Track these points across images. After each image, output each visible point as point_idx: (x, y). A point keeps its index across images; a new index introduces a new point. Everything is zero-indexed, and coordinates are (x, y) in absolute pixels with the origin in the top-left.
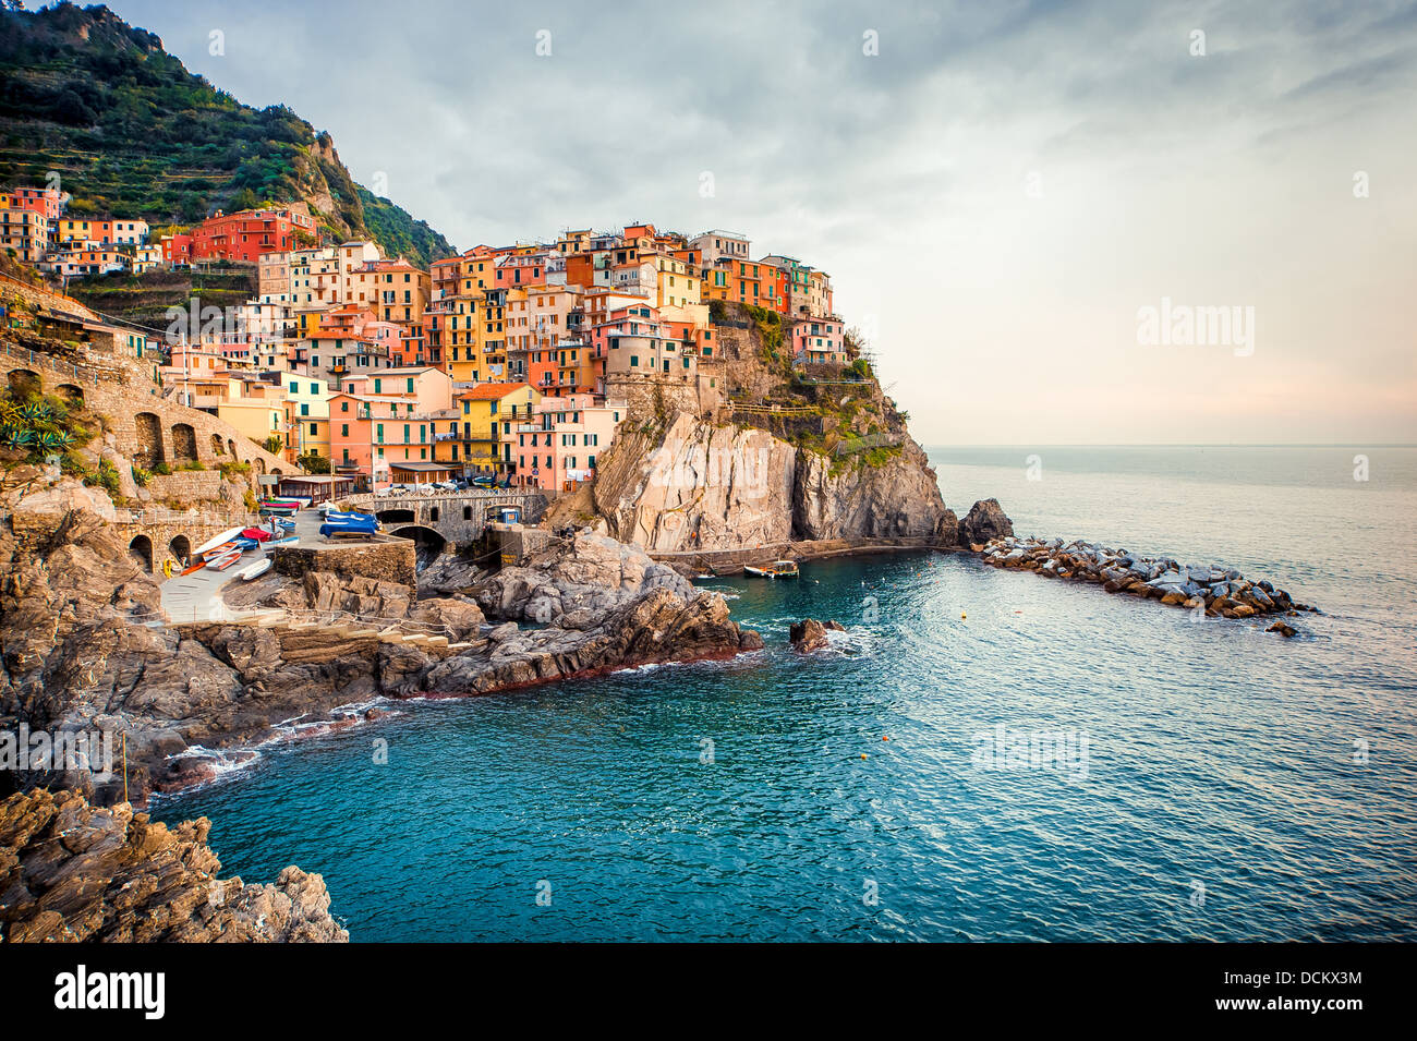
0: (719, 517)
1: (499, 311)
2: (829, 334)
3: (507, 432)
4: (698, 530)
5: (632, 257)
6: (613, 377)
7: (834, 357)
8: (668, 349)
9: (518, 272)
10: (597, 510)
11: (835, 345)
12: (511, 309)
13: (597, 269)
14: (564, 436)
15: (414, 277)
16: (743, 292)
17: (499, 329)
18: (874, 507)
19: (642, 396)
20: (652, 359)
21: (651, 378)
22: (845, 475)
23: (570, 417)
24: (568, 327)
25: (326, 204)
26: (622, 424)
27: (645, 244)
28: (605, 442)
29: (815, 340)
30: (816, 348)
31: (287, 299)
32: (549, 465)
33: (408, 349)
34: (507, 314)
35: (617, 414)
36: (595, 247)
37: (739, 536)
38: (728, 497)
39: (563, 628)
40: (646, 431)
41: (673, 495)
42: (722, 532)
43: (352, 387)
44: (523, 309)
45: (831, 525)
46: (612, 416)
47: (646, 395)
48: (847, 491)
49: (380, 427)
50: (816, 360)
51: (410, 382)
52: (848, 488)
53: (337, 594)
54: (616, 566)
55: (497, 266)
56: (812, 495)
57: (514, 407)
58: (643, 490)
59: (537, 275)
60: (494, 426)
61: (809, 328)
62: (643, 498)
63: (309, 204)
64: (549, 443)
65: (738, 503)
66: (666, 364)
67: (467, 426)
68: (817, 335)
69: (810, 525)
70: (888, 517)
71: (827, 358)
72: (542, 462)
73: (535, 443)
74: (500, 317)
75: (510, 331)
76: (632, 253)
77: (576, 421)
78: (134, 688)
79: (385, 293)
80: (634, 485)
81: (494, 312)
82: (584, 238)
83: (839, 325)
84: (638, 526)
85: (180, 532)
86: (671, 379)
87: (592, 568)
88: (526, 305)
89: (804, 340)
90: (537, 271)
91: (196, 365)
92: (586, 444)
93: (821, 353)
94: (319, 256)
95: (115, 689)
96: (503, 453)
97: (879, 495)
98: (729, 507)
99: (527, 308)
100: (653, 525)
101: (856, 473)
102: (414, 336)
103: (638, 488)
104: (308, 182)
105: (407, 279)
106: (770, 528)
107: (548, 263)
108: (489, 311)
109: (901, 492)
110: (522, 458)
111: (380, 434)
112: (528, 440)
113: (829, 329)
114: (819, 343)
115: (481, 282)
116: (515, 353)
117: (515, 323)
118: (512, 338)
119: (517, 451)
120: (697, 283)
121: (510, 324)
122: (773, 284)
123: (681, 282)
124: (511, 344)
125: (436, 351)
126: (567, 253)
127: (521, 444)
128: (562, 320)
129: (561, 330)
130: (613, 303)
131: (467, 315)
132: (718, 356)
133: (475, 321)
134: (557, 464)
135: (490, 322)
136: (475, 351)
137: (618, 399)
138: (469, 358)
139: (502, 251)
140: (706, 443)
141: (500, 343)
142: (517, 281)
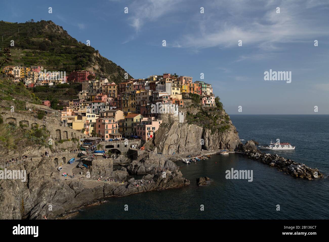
0: (184, 145)
1: (134, 95)
2: (211, 99)
3: (135, 125)
4: (178, 149)
7: (212, 105)
9: (139, 86)
10: (155, 145)
11: (213, 102)
12: (137, 95)
14: (148, 128)
15: (116, 87)
16: (190, 90)
17: (134, 100)
18: (222, 142)
19: (166, 118)
22: (214, 135)
24: (150, 100)
25: (97, 67)
26: (161, 124)
27: (167, 80)
28: (157, 129)
30: (208, 103)
31: (88, 91)
33: (114, 104)
34: (136, 97)
35: (160, 122)
36: (156, 80)
37: (188, 150)
38: (186, 140)
39: (144, 179)
40: (166, 126)
41: (173, 141)
42: (184, 149)
43: (101, 114)
44: (139, 95)
45: (211, 146)
46: (159, 122)
48: (215, 138)
49: (107, 126)
50: (208, 106)
51: (114, 114)
52: (215, 137)
53: (96, 170)
54: (158, 161)
55: (134, 84)
56: (207, 139)
57: (137, 120)
58: (166, 140)
60: (132, 124)
61: (206, 98)
62: (166, 142)
63: (93, 68)
64: (144, 129)
65: (188, 142)
67: (126, 124)
68: (208, 100)
69: (206, 147)
70: (225, 145)
71: (211, 105)
72: (143, 133)
73: (141, 129)
74: (134, 97)
77: (150, 124)
78: (54, 196)
79: (109, 91)
80: (163, 139)
81: (133, 96)
82: (154, 78)
83: (214, 97)
84: (164, 149)
85: (64, 156)
87: (152, 161)
88: (140, 94)
89: (205, 101)
90: (143, 86)
91: (68, 111)
93: (209, 105)
94: (95, 82)
95: (51, 196)
96: (134, 130)
97: (223, 140)
98: (186, 143)
100: (168, 148)
101: (217, 134)
102: (115, 101)
103: (164, 140)
104: (93, 62)
105: (114, 87)
106: (196, 148)
107: (146, 84)
108: (132, 96)
109: (228, 138)
110: (138, 132)
111: (107, 127)
112: (140, 128)
113: (211, 98)
114: (209, 102)
115: (130, 88)
116: (138, 105)
117: (138, 98)
118: (137, 102)
119: (137, 131)
120: (179, 89)
121: (137, 99)
122: (198, 88)
123: (176, 89)
124: (137, 103)
125: (120, 105)
126: (150, 82)
127: (138, 129)
128: (148, 98)
129: (148, 100)
130: (160, 95)
131: (127, 96)
132: (184, 107)
133: (129, 98)
134: (146, 134)
135: (132, 98)
136: (129, 105)
137: (160, 118)
138: (127, 106)
139: (135, 81)
140: (181, 128)
141: (134, 103)
142: (139, 88)
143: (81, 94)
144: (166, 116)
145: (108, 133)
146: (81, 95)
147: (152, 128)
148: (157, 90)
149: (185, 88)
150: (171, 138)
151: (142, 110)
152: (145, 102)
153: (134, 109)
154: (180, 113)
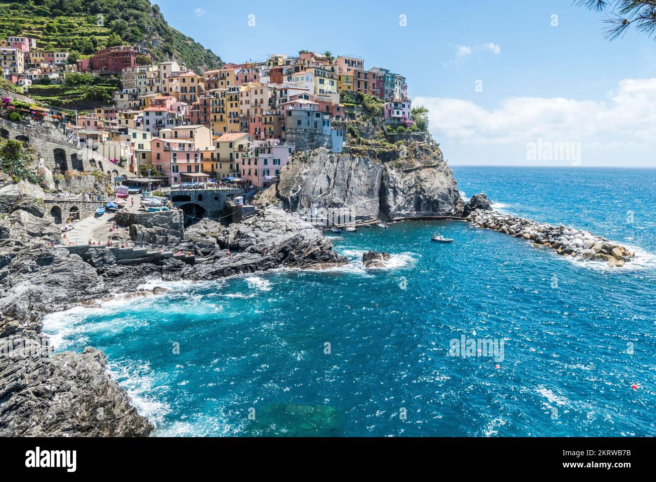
1: (236, 96)
2: (403, 108)
3: (237, 157)
5: (302, 69)
6: (289, 131)
7: (405, 120)
8: (316, 116)
9: (246, 77)
10: (279, 197)
11: (407, 114)
12: (242, 96)
13: (284, 75)
14: (263, 160)
15: (196, 80)
16: (359, 87)
17: (236, 106)
18: (421, 196)
19: (303, 140)
20: (308, 122)
21: (307, 131)
23: (267, 151)
24: (269, 105)
25: (156, 42)
26: (293, 154)
27: (309, 62)
28: (284, 163)
29: (395, 111)
30: (395, 115)
31: (136, 91)
32: (256, 174)
33: (192, 116)
34: (241, 99)
35: (290, 149)
36: (285, 64)
38: (346, 191)
39: (250, 252)
40: (304, 158)
41: (318, 190)
43: (164, 135)
44: (247, 95)
45: (399, 205)
46: (287, 150)
47: (305, 139)
49: (175, 155)
50: (396, 122)
51: (191, 132)
53: (146, 234)
54: (285, 224)
55: (236, 73)
56: (390, 190)
57: (241, 145)
59: (255, 78)
60: (231, 154)
61: (393, 105)
62: (302, 190)
63: (148, 43)
64: (256, 163)
65: (351, 194)
66: (316, 124)
67: (218, 154)
68: (397, 109)
69: (389, 205)
70: (428, 202)
71: (402, 121)
72: (253, 172)
73: (249, 163)
74: (236, 101)
75: (241, 107)
76: (302, 67)
77: (269, 152)
79: (182, 88)
80: (297, 184)
81: (234, 97)
82: (280, 60)
83: (408, 104)
84: (299, 205)
85: (74, 205)
86: (318, 132)
87: (272, 224)
88: (249, 93)
89: (390, 111)
90: (255, 76)
91: (89, 124)
92: (274, 164)
93: (399, 119)
94: (151, 69)
96: (236, 168)
97: (424, 191)
98: (346, 196)
99: (249, 95)
100: (307, 204)
102: (195, 109)
103: (300, 186)
104: (147, 31)
105: (193, 81)
107: (261, 72)
108: (231, 97)
110: (244, 170)
111: (175, 158)
112: (246, 162)
113: (404, 106)
114: (398, 113)
115: (228, 82)
116: (244, 118)
117: (244, 102)
118: (241, 111)
119: (241, 167)
120: (335, 82)
121: (241, 103)
122: (375, 82)
123: (327, 81)
124: (242, 113)
125: (205, 117)
126: (271, 67)
127: (243, 164)
128: (266, 102)
129: (266, 107)
130: (291, 93)
131: (221, 99)
132: (343, 120)
133: (225, 102)
134: (260, 173)
135: (231, 102)
136: (224, 117)
137: (291, 141)
138: (222, 120)
139: (239, 66)
140: (335, 164)
141: (237, 113)
142: (246, 81)
143: (122, 97)
144: (305, 137)
145: (177, 171)
146: (122, 100)
147: (274, 160)
148: (286, 83)
149: (347, 82)
150: (313, 183)
151: (252, 126)
152: (259, 111)
153: (237, 126)
154: (335, 133)
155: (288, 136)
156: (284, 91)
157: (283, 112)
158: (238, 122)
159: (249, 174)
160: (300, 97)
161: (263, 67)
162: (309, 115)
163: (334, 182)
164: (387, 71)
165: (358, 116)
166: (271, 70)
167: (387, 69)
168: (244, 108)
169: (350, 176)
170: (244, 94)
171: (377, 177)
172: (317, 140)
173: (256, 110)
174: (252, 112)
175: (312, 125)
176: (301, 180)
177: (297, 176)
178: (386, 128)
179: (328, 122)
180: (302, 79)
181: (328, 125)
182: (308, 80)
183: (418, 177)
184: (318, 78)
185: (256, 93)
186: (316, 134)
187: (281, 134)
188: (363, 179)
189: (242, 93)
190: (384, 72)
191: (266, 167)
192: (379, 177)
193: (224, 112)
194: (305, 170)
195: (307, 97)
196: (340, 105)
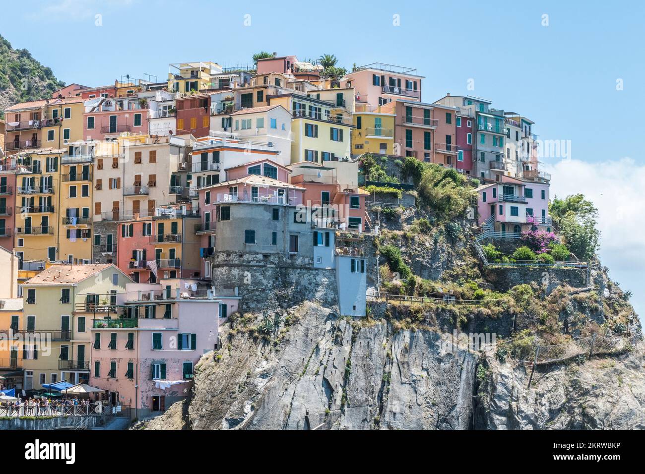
1: (87, 168)
2: (527, 200)
3: (82, 328)
5: (260, 99)
6: (221, 258)
7: (535, 229)
9: (113, 119)
11: (537, 213)
12: (100, 167)
13: (213, 115)
14: (152, 337)
16: (409, 144)
17: (85, 193)
20: (274, 234)
21: (271, 259)
23: (161, 311)
24: (172, 191)
26: (231, 320)
27: (278, 82)
28: (206, 344)
29: (507, 207)
30: (508, 217)
32: (130, 374)
34: (97, 174)
35: (224, 307)
40: (262, 331)
41: (298, 416)
44: (115, 166)
46: (217, 310)
47: (265, 282)
50: (510, 234)
55: (88, 110)
58: (256, 410)
59: (138, 122)
60: (65, 320)
61: (500, 191)
64: (130, 345)
66: (294, 240)
67: (31, 320)
68: (512, 201)
71: (525, 232)
72: (122, 370)
73: (113, 346)
74: (85, 178)
75: (98, 196)
76: (260, 94)
77: (168, 315)
81: (79, 171)
82: (204, 76)
83: (541, 187)
86: (299, 261)
88: (120, 161)
89: (493, 208)
90: (138, 118)
92: (180, 347)
93: (517, 227)
96: (76, 358)
99: (120, 165)
107: (153, 107)
108: (73, 170)
110: (97, 364)
112: (105, 341)
113: (529, 193)
114: (514, 212)
115: (67, 133)
116: (104, 223)
117: (105, 184)
118: (98, 205)
119: (91, 355)
120: (347, 131)
121: (99, 187)
122: (452, 132)
123: (324, 129)
124: (98, 211)
126: (178, 96)
127: (97, 346)
128: (164, 183)
129: (162, 194)
130: (229, 160)
131: (46, 175)
132: (367, 229)
133: (55, 183)
134: (142, 373)
135: (73, 183)
136: (53, 221)
137: (226, 287)
138: (45, 230)
139: (97, 92)
140: (347, 348)
141: (86, 211)
142: (113, 129)
144: (263, 274)
148: (216, 133)
149: (378, 132)
150: (287, 400)
151: (126, 245)
152: (144, 206)
153: (85, 247)
154: (344, 264)
155: (218, 271)
156: (210, 156)
157: (208, 209)
158: (88, 235)
159: (112, 373)
160: (254, 170)
161: (159, 95)
162: (275, 216)
163: (345, 397)
164: (483, 104)
165: (409, 221)
166: (180, 103)
167: (484, 98)
168: (106, 198)
169: (386, 382)
170: (108, 164)
171: (462, 385)
172: (298, 283)
173: (136, 205)
174: (127, 207)
175: (284, 244)
176: (252, 393)
177: (242, 379)
178: (482, 250)
179: (327, 235)
180: (260, 125)
181: (327, 244)
182: (274, 126)
183: (575, 384)
184: (301, 123)
185: (138, 160)
186: (294, 267)
187: (200, 264)
188: (422, 389)
189: (100, 161)
190: (473, 109)
191: (158, 355)
192: (468, 383)
193: (51, 210)
194: (264, 363)
195: (270, 171)
196: (360, 191)
